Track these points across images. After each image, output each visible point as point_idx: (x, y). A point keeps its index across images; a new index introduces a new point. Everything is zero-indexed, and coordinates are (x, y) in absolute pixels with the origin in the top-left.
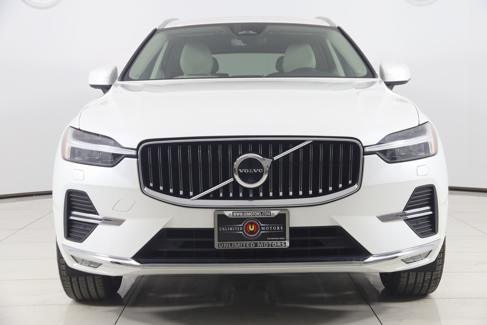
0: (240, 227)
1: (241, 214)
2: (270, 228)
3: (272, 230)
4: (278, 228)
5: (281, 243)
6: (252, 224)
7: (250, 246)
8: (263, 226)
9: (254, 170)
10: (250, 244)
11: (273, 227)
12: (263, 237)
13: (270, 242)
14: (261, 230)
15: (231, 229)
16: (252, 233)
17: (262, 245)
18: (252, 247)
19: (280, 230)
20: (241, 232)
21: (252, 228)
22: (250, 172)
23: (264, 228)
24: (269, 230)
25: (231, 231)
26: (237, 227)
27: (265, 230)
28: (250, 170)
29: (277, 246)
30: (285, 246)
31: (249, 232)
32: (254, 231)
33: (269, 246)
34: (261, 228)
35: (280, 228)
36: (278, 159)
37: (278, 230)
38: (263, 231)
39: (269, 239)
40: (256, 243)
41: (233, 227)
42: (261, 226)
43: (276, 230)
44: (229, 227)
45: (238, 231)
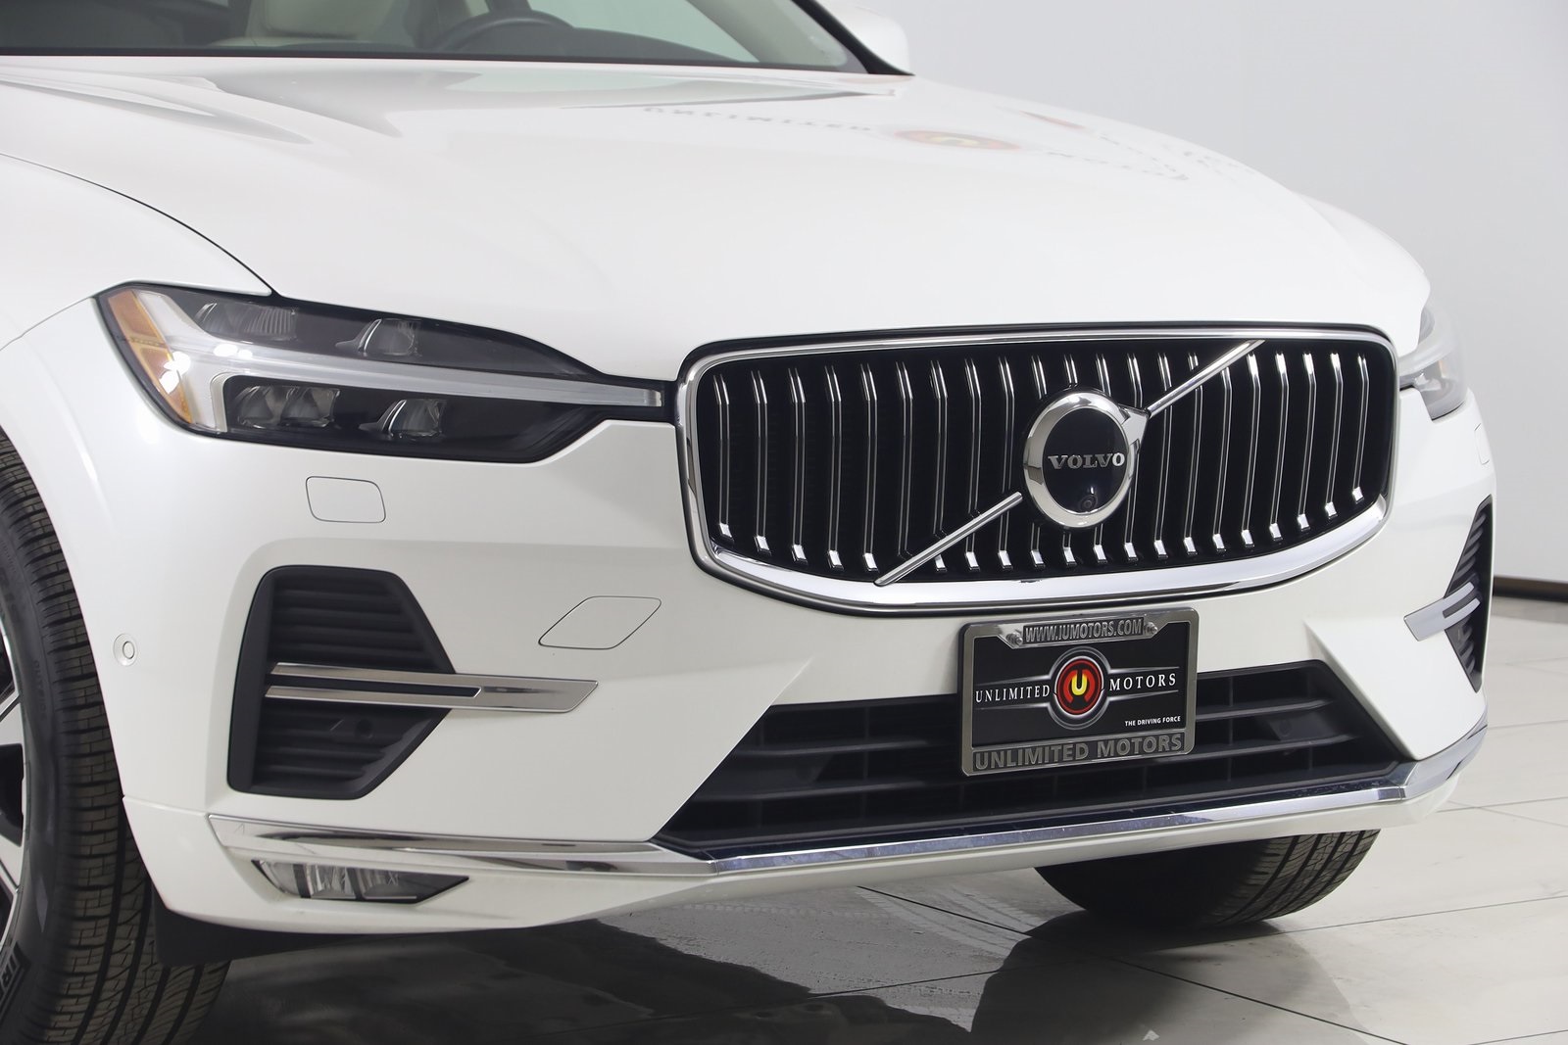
0: (1042, 683)
2: (1135, 683)
3: (1144, 689)
4: (1162, 682)
5: (1171, 737)
6: (1079, 668)
7: (1073, 754)
8: (1115, 677)
9: (1100, 457)
11: (1146, 675)
12: (1114, 719)
13: (1137, 737)
14: (1108, 694)
15: (1013, 694)
16: (1079, 703)
17: (1112, 749)
19: (1168, 687)
20: (1044, 705)
21: (1079, 686)
22: (1088, 464)
23: (1121, 684)
24: (1134, 690)
25: (1013, 702)
26: (1034, 684)
27: (1122, 692)
29: (1156, 750)
30: (1182, 749)
31: (1070, 699)
32: (1087, 698)
33: (1132, 752)
34: (1107, 685)
35: (1167, 680)
37: (1162, 688)
38: (1115, 693)
39: (1132, 723)
40: (1093, 746)
41: (1019, 685)
42: (1108, 677)
43: (1156, 688)
44: (1008, 687)
45: (1034, 700)
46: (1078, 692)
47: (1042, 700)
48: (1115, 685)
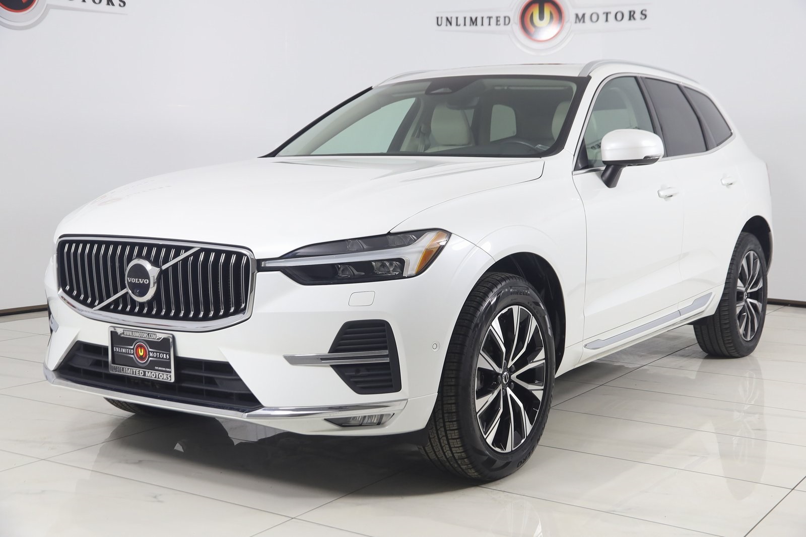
0: (131, 349)
1: (131, 333)
2: (157, 355)
3: (159, 358)
4: (165, 357)
5: (167, 375)
6: (141, 347)
7: (139, 373)
8: (151, 352)
9: (140, 280)
10: (139, 372)
11: (160, 353)
12: (151, 366)
13: (157, 373)
14: (149, 357)
15: (124, 351)
16: (142, 358)
17: (151, 375)
18: (141, 376)
19: (166, 359)
20: (132, 356)
21: (141, 352)
22: (137, 282)
23: (153, 355)
24: (156, 357)
25: (124, 353)
26: (129, 349)
27: (153, 357)
28: (137, 279)
29: (163, 379)
30: (170, 380)
31: (139, 356)
32: (144, 356)
33: (156, 377)
34: (149, 354)
35: (166, 356)
36: (167, 269)
37: (164, 359)
38: (151, 357)
39: (157, 368)
40: (145, 372)
41: (125, 348)
42: (149, 352)
43: (163, 358)
44: (122, 348)
45: (128, 354)
46: (141, 354)
47: (131, 354)
48: (151, 354)
